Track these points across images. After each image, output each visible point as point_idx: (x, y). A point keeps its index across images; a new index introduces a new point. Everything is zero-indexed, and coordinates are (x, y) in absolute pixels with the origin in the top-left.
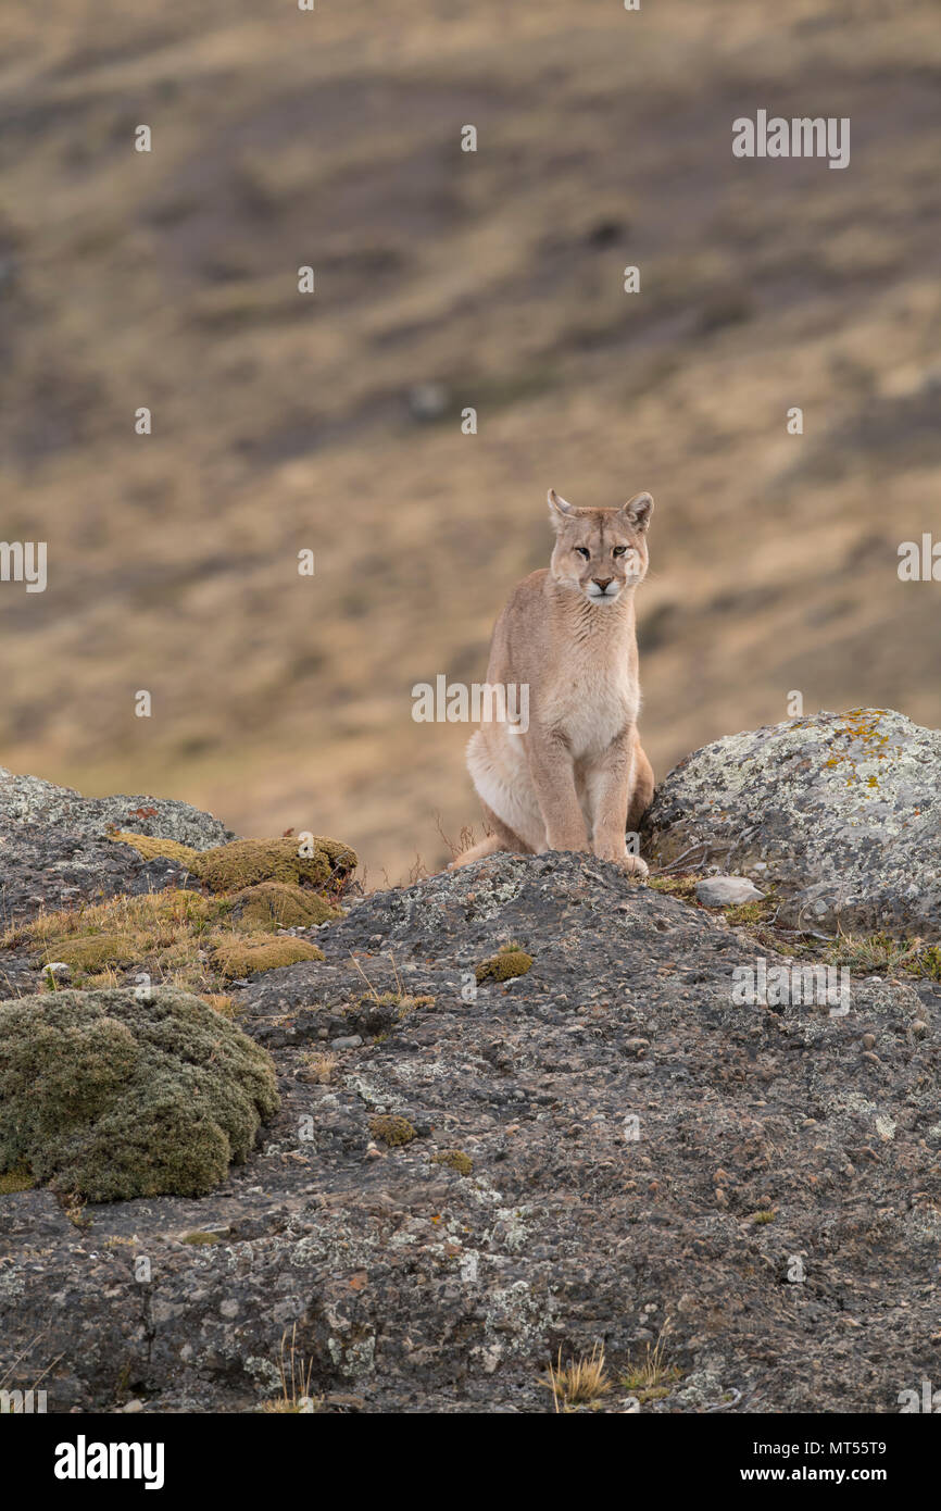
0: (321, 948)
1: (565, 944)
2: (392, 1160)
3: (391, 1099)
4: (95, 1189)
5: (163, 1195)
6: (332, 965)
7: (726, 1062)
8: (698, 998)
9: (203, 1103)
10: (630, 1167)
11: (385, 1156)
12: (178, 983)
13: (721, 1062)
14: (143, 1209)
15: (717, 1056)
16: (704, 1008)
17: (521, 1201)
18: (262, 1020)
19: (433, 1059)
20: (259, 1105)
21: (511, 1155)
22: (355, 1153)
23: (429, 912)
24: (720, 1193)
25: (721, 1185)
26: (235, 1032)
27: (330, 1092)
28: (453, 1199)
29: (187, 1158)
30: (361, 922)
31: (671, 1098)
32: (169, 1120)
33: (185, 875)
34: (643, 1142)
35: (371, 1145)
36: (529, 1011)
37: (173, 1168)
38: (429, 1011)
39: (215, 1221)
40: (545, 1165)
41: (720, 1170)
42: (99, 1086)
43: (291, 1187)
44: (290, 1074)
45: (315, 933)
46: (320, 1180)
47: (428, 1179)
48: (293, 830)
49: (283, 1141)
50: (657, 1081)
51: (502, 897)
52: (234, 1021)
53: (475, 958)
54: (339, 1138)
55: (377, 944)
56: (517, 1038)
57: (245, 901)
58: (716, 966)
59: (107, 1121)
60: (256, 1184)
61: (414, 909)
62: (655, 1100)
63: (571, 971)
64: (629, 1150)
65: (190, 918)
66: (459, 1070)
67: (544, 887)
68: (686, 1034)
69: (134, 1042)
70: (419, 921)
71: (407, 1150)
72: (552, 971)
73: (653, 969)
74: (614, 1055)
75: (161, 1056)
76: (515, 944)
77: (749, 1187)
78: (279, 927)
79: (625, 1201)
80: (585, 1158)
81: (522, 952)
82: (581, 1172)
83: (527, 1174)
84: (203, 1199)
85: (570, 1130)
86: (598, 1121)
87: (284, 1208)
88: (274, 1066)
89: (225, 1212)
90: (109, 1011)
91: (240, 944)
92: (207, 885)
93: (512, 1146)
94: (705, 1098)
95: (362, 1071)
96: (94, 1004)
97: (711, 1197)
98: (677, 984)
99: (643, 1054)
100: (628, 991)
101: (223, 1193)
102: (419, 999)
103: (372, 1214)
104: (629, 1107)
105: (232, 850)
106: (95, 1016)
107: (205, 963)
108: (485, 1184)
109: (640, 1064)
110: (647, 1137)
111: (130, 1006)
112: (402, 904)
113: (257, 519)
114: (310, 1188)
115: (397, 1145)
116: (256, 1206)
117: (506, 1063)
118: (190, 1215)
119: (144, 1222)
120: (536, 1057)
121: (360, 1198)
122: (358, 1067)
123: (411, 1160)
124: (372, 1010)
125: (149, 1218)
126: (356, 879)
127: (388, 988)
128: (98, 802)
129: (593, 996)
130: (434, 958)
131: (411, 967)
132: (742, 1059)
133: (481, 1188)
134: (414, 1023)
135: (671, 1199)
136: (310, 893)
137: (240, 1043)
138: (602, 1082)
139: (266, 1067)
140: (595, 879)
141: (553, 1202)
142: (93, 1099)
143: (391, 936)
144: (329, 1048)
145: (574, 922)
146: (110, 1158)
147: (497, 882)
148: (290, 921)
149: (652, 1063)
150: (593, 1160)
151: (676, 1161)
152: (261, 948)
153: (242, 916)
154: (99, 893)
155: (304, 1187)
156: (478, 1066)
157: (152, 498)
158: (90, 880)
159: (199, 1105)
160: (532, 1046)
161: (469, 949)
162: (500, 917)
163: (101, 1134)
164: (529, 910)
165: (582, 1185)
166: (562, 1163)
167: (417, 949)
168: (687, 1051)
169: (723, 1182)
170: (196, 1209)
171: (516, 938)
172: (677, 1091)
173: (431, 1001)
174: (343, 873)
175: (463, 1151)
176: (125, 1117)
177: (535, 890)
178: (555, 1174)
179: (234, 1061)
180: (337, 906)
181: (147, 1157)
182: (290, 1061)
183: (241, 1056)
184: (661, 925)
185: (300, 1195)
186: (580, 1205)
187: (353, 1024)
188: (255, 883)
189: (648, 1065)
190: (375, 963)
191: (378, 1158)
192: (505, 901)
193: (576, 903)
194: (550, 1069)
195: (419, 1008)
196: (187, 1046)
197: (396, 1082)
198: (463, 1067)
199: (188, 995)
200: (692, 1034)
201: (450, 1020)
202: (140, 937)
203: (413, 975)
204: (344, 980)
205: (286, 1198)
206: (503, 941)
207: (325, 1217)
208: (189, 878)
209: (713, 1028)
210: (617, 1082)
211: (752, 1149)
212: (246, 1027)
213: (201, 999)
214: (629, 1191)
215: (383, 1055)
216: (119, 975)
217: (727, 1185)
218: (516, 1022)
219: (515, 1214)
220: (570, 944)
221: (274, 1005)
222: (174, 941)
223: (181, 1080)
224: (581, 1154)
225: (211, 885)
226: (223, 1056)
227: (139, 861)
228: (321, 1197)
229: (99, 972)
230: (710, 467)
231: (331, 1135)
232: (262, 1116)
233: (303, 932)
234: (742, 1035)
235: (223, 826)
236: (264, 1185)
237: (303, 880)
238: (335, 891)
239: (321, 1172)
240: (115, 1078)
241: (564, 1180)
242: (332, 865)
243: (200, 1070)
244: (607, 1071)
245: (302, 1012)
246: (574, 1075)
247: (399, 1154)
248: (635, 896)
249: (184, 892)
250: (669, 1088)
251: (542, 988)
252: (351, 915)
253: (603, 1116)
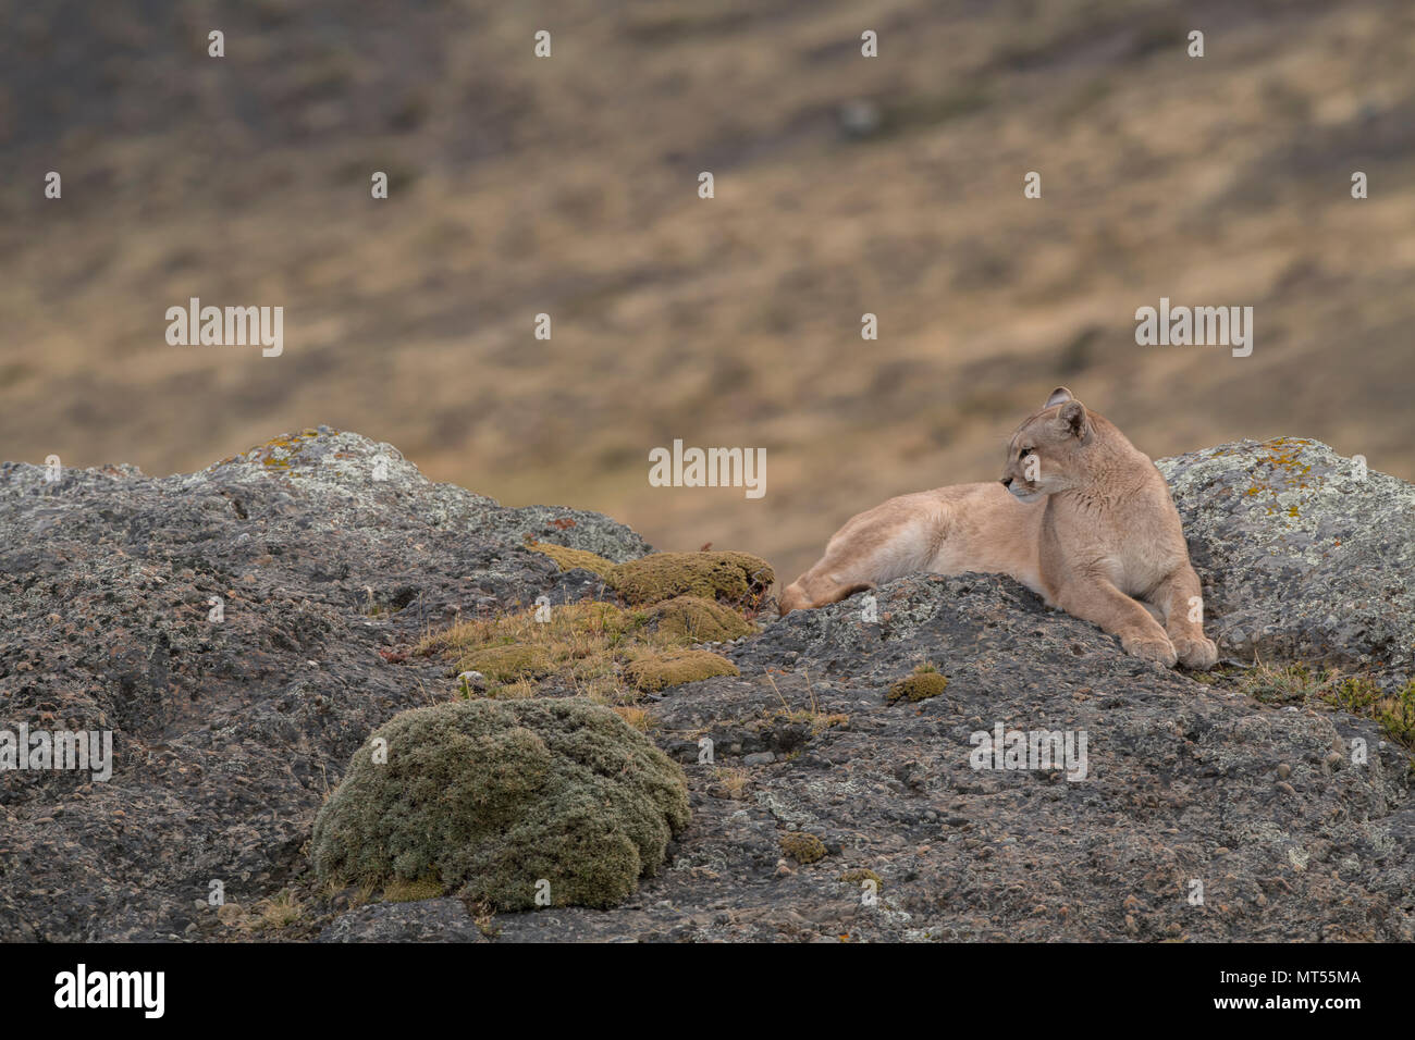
0: (736, 663)
1: (980, 666)
2: (801, 878)
3: (802, 817)
4: (504, 898)
5: (572, 906)
6: (747, 680)
7: (1139, 788)
8: (1112, 723)
9: (614, 815)
10: (1041, 891)
11: (795, 873)
12: (592, 695)
13: (1134, 788)
14: (551, 920)
15: (1131, 782)
16: (1118, 734)
17: (930, 922)
18: (675, 734)
19: (846, 777)
20: (670, 819)
21: (921, 876)
22: (765, 870)
23: (844, 630)
24: (1130, 919)
25: (1131, 911)
26: (648, 745)
27: (742, 808)
28: (862, 918)
29: (596, 870)
30: (777, 638)
31: (1083, 822)
32: (580, 831)
33: (602, 587)
34: (1054, 866)
35: (782, 861)
36: (942, 732)
37: (583, 879)
38: (842, 729)
39: (623, 933)
40: (955, 886)
41: (1131, 897)
42: (510, 796)
43: (700, 901)
44: (702, 788)
45: (730, 648)
46: (729, 895)
47: (837, 898)
48: (709, 545)
49: (694, 855)
50: (1069, 805)
51: (918, 617)
52: (647, 734)
53: (889, 678)
54: (749, 854)
55: (792, 661)
56: (929, 758)
57: (661, 614)
58: (1131, 692)
59: (517, 831)
60: (665, 897)
61: (830, 627)
62: (1067, 825)
63: (986, 693)
64: (1040, 874)
65: (605, 630)
66: (871, 789)
67: (961, 608)
68: (1099, 759)
69: (547, 752)
70: (834, 639)
71: (817, 868)
72: (967, 693)
73: (1068, 694)
74: (1026, 778)
75: (573, 767)
76: (930, 665)
77: (1159, 914)
78: (694, 642)
79: (1035, 925)
80: (995, 881)
81: (937, 672)
82: (991, 895)
83: (936, 895)
84: (612, 911)
85: (981, 852)
86: (1008, 844)
87: (693, 922)
88: (686, 781)
89: (634, 925)
90: (522, 720)
91: (658, 656)
92: (624, 597)
93: (923, 866)
94: (1118, 823)
95: (774, 787)
96: (507, 714)
97: (1121, 923)
98: (1091, 709)
99: (1056, 778)
100: (1042, 715)
101: (632, 906)
102: (833, 717)
103: (780, 931)
104: (1040, 830)
105: (650, 563)
106: (508, 725)
107: (619, 675)
108: (894, 904)
109: (1053, 788)
110: (1058, 861)
111: (543, 716)
112: (817, 622)
113: (685, 233)
114: (719, 903)
115: (807, 863)
116: (664, 920)
117: (918, 784)
118: (597, 927)
119: (553, 932)
120: (948, 778)
121: (769, 915)
122: (770, 784)
123: (821, 878)
124: (785, 727)
125: (558, 928)
126: (772, 596)
127: (803, 705)
128: (516, 512)
129: (1007, 718)
130: (849, 677)
131: (826, 685)
132: (1155, 785)
133: (890, 908)
134: (827, 742)
135: (1081, 924)
136: (726, 608)
137: (653, 757)
138: (1014, 805)
139: (677, 781)
140: (1012, 601)
141: (962, 924)
142: (504, 808)
143: (806, 653)
144: (741, 763)
145: (989, 644)
146: (520, 868)
147: (914, 602)
148: (704, 636)
149: (1065, 788)
150: (1004, 883)
151: (1087, 886)
152: (676, 662)
153: (657, 629)
154: (516, 602)
155: (713, 902)
156: (890, 785)
157: (579, 209)
158: (507, 590)
159: (611, 817)
160: (945, 767)
161: (884, 668)
162: (916, 637)
163: (511, 843)
164: (944, 632)
165: (991, 908)
166: (972, 885)
167: (832, 667)
168: (1100, 777)
169: (1133, 908)
170: (605, 921)
171: (931, 658)
172: (1089, 816)
173: (845, 719)
174: (759, 588)
175: (873, 871)
176: (535, 827)
177: (951, 611)
178: (965, 896)
179: (646, 775)
180: (753, 621)
181: (557, 868)
182: (701, 775)
183: (653, 769)
184: (1077, 649)
185: (708, 910)
186: (990, 927)
187: (766, 741)
188: (671, 597)
189: (1061, 790)
190: (789, 681)
191: (788, 874)
192: (921, 621)
193: (993, 625)
194: (962, 791)
195: (832, 726)
196: (599, 758)
197: (808, 800)
198: (876, 786)
199: (601, 707)
200: (1105, 760)
201: (863, 739)
202: (555, 647)
203: (827, 693)
204: (758, 696)
205: (695, 913)
206: (919, 661)
207: (734, 932)
208: (606, 590)
209: (1127, 754)
210: (1029, 805)
211: (1163, 876)
212: (659, 741)
213: (615, 711)
214: (1038, 915)
215: (795, 772)
216: (533, 685)
217: (1138, 912)
218: (929, 743)
219: (924, 934)
220: (985, 666)
221: (688, 720)
222: (589, 653)
223: (592, 792)
224: (991, 876)
225: (628, 598)
226: (635, 769)
227: (555, 571)
228: (730, 913)
229: (514, 682)
230: (1142, 191)
231: (742, 850)
232: (672, 829)
233: (718, 647)
234: (1156, 762)
235: (640, 539)
236: (674, 899)
237: (720, 595)
238: (751, 607)
239: (730, 887)
240: (527, 788)
241: (974, 902)
242: (749, 580)
243: (611, 783)
244: (1019, 795)
245: (715, 727)
246: (986, 798)
247: (809, 872)
248: (1052, 620)
249: (600, 604)
250: (1082, 813)
251: (956, 710)
252: (767, 632)
253: (1014, 839)
